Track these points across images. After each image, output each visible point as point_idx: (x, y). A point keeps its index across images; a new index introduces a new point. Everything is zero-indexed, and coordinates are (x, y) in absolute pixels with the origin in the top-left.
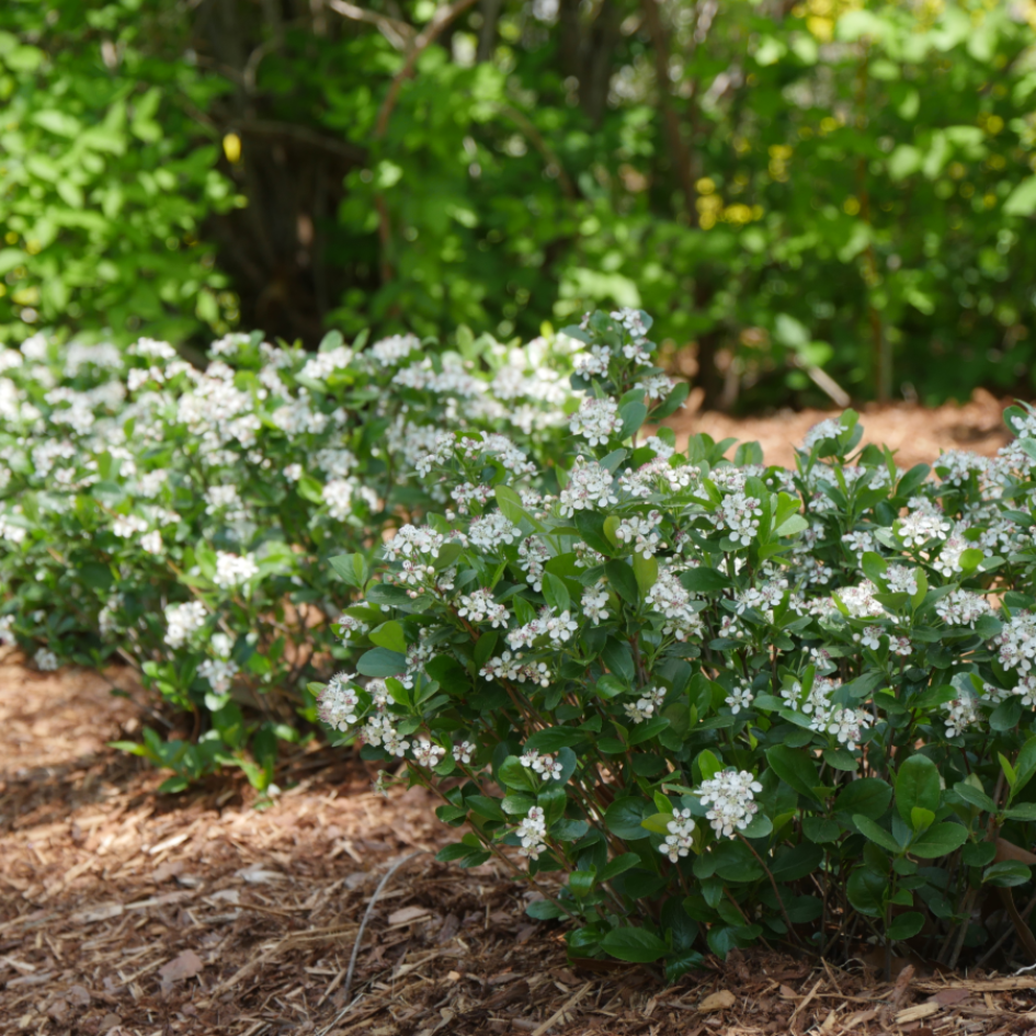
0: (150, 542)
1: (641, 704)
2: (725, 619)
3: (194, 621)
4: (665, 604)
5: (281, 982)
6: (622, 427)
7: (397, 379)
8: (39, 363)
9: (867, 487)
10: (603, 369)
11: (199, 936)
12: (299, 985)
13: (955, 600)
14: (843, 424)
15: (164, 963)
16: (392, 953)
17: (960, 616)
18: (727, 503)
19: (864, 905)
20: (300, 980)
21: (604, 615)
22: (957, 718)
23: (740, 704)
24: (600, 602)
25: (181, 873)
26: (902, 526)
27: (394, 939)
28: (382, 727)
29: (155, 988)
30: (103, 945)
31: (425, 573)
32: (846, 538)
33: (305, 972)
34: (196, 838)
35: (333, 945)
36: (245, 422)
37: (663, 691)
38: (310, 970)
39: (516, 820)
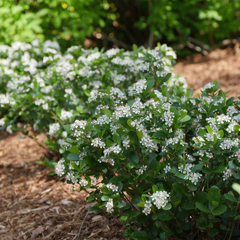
0: (45, 107)
1: (140, 170)
2: (163, 147)
3: (56, 129)
4: (145, 143)
5: (61, 237)
6: (146, 88)
7: (112, 61)
8: (36, 47)
9: (213, 105)
10: (148, 69)
11: (45, 221)
12: (65, 238)
13: (225, 142)
14: (214, 84)
15: (34, 229)
16: (91, 229)
17: (226, 147)
18: (165, 114)
19: (201, 226)
20: (66, 236)
21: (129, 146)
22: (226, 175)
23: (168, 170)
24: (127, 143)
25: (47, 201)
26: (218, 118)
27: (92, 225)
28: (71, 175)
29: (30, 237)
30: (23, 222)
31: (81, 134)
32: (207, 119)
33: (67, 234)
34: (54, 190)
35: (76, 226)
36: (71, 73)
37: (146, 167)
38: (69, 234)
39: (105, 202)
